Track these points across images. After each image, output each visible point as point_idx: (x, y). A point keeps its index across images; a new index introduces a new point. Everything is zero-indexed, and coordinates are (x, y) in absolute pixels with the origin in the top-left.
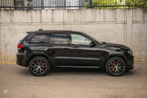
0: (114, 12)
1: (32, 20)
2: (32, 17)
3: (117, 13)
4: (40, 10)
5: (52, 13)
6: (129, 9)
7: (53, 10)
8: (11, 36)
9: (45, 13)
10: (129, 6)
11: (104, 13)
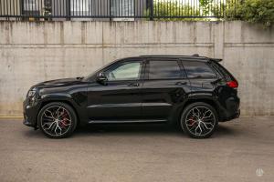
0: (192, 26)
1: (46, 39)
2: (45, 34)
3: (197, 29)
4: (61, 22)
5: (83, 28)
6: (217, 23)
7: (84, 22)
8: (7, 68)
9: (70, 27)
10: (218, 17)
11: (174, 28)
